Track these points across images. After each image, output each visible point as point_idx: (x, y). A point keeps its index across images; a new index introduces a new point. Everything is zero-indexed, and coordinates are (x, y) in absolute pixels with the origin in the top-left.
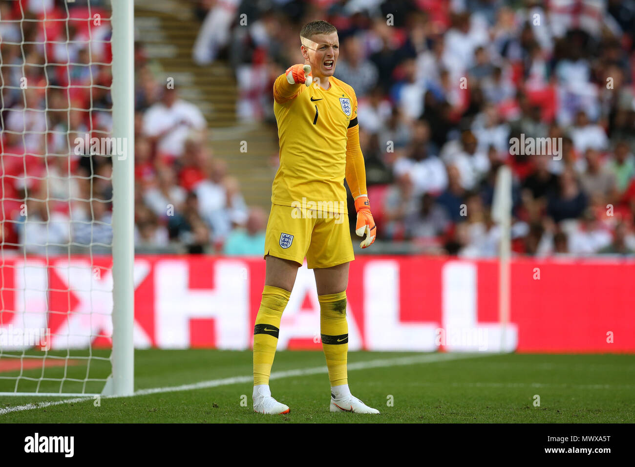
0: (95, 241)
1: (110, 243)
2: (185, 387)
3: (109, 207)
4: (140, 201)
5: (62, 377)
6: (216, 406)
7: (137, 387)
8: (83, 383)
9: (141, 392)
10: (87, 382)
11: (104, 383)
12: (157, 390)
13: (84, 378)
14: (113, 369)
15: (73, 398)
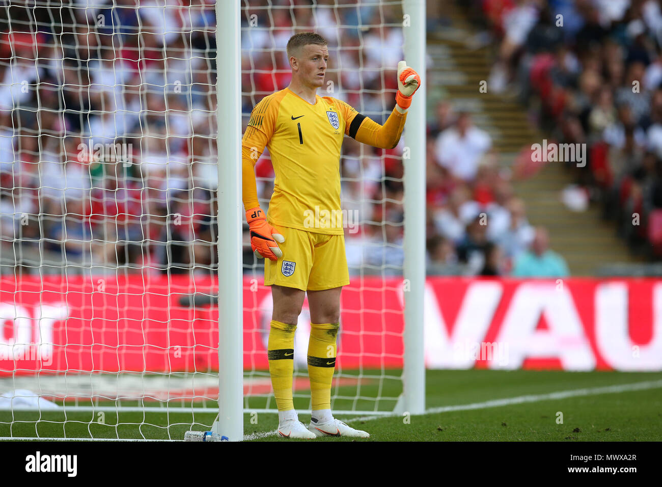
0: (387, 263)
1: (401, 266)
2: (474, 406)
3: (401, 230)
4: (431, 225)
5: (354, 394)
6: (504, 425)
7: (428, 405)
8: (374, 402)
9: (432, 411)
10: (380, 401)
11: (395, 402)
12: (447, 409)
13: (376, 396)
14: (405, 389)
15: (364, 416)
